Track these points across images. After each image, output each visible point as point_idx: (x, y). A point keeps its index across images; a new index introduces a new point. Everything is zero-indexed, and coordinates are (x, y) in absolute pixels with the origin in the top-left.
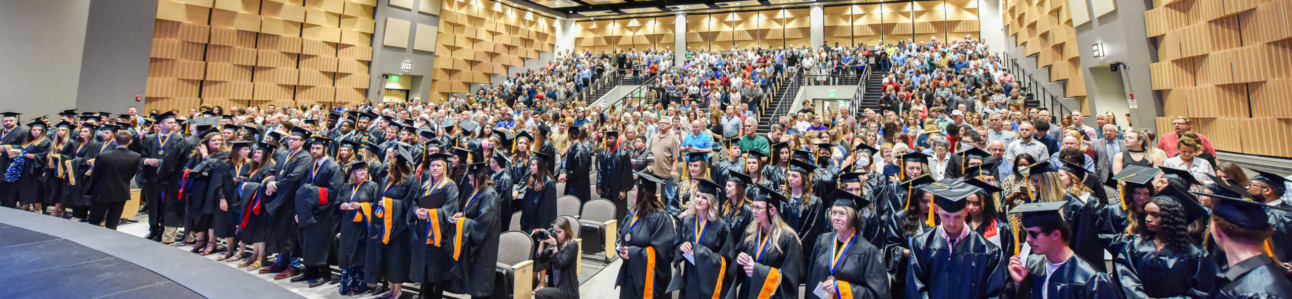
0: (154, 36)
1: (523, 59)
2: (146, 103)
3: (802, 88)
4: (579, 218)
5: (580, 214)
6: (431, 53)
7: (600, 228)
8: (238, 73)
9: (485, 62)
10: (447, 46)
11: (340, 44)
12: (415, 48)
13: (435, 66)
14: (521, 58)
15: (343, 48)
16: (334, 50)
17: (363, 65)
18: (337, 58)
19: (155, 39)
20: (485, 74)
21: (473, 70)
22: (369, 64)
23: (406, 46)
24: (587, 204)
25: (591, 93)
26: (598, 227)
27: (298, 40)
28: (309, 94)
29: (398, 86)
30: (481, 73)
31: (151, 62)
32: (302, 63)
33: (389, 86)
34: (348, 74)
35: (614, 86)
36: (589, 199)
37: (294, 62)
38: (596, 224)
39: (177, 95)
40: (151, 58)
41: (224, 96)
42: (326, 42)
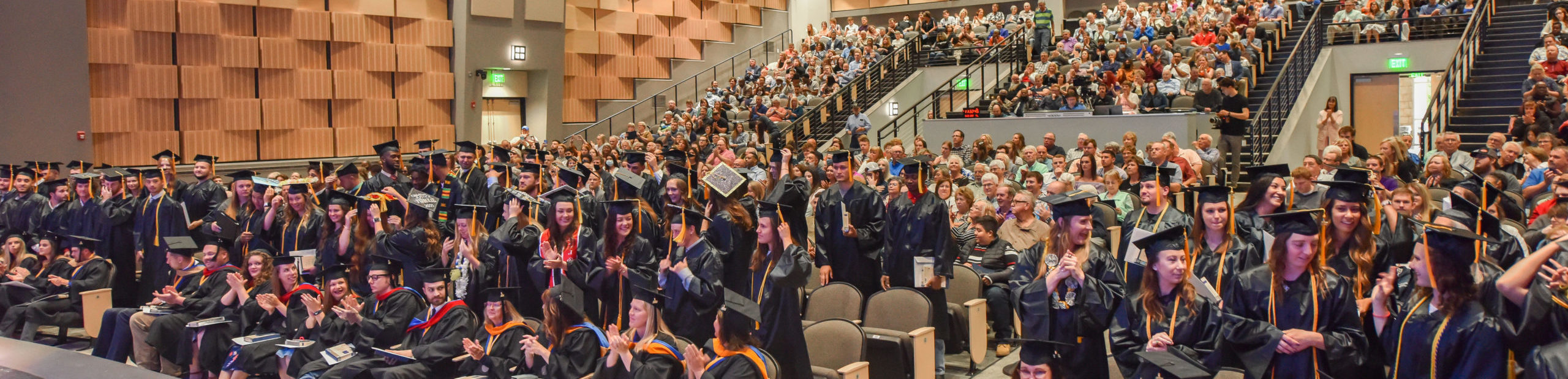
0: (89, 26)
1: (730, 27)
2: (94, 144)
3: (1326, 53)
4: (861, 325)
5: (862, 315)
6: (558, 26)
7: (902, 341)
8: (232, 82)
9: (658, 36)
10: (586, 10)
11: (396, 18)
12: (528, 17)
13: (567, 51)
14: (725, 24)
15: (402, 26)
16: (386, 31)
17: (440, 56)
18: (393, 45)
19: (91, 30)
20: (660, 59)
21: (638, 53)
22: (449, 53)
23: (511, 16)
24: (876, 299)
25: (869, 87)
26: (898, 341)
27: (323, 15)
28: (355, 113)
29: (503, 92)
30: (652, 59)
31: (91, 71)
32: (335, 58)
33: (489, 92)
34: (415, 74)
35: (914, 71)
36: (878, 288)
37: (322, 58)
38: (894, 335)
39: (140, 128)
40: (90, 65)
41: (216, 127)
42: (372, 17)
